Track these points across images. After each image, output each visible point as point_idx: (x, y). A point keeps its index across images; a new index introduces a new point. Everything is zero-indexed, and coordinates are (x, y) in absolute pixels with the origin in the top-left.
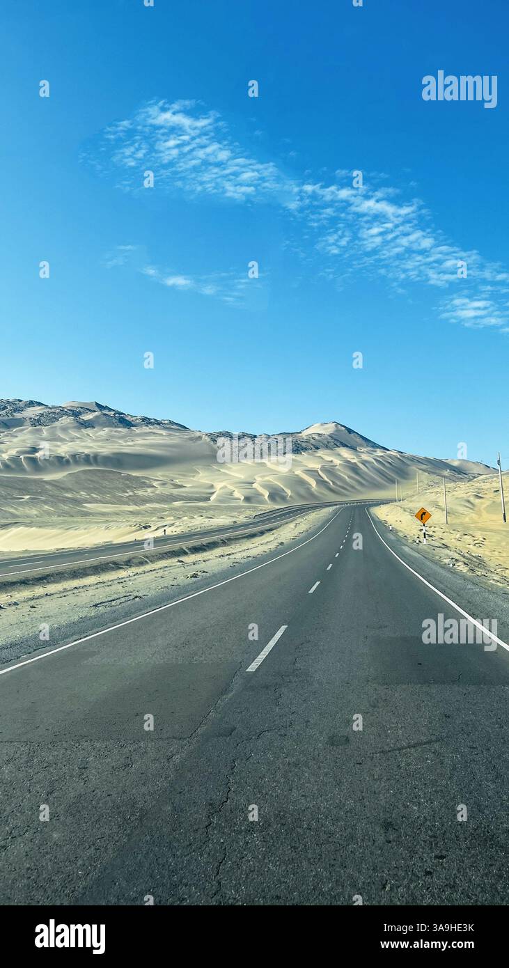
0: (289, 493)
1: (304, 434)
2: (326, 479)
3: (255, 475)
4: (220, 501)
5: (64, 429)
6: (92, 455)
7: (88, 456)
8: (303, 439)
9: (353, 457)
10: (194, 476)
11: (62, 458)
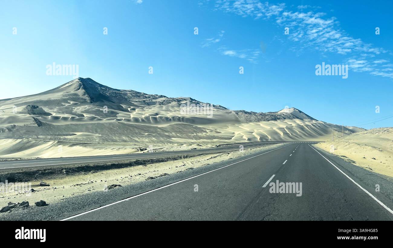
0: (270, 138)
1: (279, 113)
2: (288, 132)
3: (254, 129)
4: (236, 140)
5: (173, 107)
6: (181, 117)
7: (179, 118)
8: (278, 114)
9: (301, 123)
10: (226, 129)
11: (168, 118)
